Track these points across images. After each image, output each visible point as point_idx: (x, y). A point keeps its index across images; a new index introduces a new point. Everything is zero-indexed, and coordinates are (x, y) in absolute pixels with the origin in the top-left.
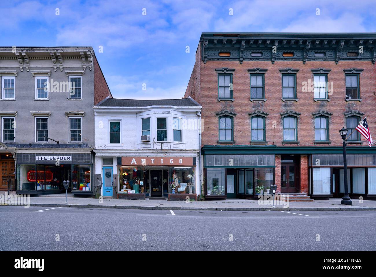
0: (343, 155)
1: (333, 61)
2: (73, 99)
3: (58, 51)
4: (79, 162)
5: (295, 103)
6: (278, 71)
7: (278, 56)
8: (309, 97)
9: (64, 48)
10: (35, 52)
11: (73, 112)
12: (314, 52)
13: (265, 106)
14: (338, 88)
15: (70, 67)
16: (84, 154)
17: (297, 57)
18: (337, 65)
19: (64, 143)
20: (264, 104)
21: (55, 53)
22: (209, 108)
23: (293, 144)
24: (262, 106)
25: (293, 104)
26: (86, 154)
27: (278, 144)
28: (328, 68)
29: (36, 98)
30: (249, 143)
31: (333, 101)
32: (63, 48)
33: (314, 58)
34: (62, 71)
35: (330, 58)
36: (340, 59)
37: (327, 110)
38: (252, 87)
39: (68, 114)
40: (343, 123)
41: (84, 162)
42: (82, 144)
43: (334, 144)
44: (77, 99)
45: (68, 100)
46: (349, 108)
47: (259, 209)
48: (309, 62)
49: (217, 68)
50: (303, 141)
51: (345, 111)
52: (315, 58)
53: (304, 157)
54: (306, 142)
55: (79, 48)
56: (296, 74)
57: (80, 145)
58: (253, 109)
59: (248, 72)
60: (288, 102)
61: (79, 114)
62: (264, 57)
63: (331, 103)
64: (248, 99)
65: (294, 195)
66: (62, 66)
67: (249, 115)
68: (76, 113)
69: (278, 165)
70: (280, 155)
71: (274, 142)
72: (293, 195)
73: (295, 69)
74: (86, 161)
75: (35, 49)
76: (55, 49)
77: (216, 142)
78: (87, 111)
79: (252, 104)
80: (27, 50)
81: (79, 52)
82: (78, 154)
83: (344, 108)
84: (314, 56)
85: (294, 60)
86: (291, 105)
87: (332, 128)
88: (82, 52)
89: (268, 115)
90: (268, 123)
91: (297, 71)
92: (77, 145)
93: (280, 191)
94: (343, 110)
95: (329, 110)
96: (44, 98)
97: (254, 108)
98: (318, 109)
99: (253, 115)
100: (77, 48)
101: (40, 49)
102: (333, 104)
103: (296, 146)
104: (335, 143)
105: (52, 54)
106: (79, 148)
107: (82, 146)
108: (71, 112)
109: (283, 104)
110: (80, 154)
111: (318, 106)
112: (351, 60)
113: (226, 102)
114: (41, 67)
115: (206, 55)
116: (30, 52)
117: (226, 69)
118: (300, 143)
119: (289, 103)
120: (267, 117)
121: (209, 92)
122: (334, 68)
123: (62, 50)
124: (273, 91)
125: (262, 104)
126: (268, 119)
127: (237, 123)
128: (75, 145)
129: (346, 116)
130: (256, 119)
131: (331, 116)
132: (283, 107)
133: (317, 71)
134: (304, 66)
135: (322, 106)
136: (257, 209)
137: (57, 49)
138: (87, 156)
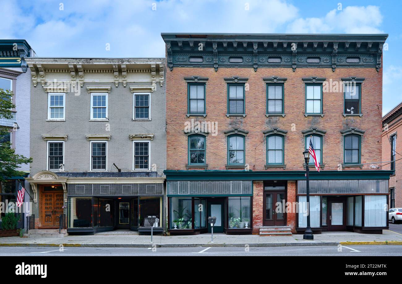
0: (306, 181)
1: (330, 67)
2: (139, 120)
3: (124, 63)
4: (147, 194)
5: (281, 119)
6: (261, 80)
7: (262, 61)
8: (299, 112)
9: (132, 60)
10: (94, 63)
11: (140, 135)
12: (306, 57)
13: (245, 122)
14: (334, 100)
15: (136, 82)
16: (154, 184)
17: (285, 63)
18: (334, 73)
19: (127, 172)
20: (243, 120)
21: (119, 66)
22: (176, 125)
23: (279, 169)
24: (241, 122)
25: (279, 120)
26: (156, 184)
27: (260, 168)
28: (323, 76)
29: (92, 118)
30: (225, 167)
31: (328, 116)
32: (130, 60)
33: (306, 64)
34: (125, 87)
35: (325, 64)
36: (337, 66)
37: (320, 127)
38: (230, 100)
39: (133, 137)
40: (339, 142)
41: (155, 194)
42: (151, 172)
43: (328, 167)
44: (144, 120)
45: (132, 121)
46: (347, 125)
47: (189, 245)
48: (300, 69)
49: (186, 77)
50: (290, 165)
51: (343, 128)
52: (308, 64)
53: (292, 183)
54: (294, 165)
55: (151, 60)
56: (284, 83)
57: (148, 174)
58: (230, 127)
59: (225, 81)
60: (273, 117)
61: (146, 137)
62: (245, 63)
63: (325, 118)
64: (224, 114)
65: (276, 228)
66: (126, 80)
67: (225, 133)
68: (144, 136)
69: (260, 193)
70: (263, 181)
71: (254, 166)
72: (273, 229)
73: (283, 77)
74: (156, 192)
75: (95, 60)
76: (121, 60)
77: (184, 166)
78: (156, 134)
79: (229, 120)
80: (84, 62)
81: (150, 65)
82: (147, 184)
83: (341, 125)
84: (306, 62)
85: (281, 66)
86: (277, 121)
87: (326, 149)
88: (153, 64)
89: (248, 134)
90: (248, 143)
91: (285, 80)
92: (144, 173)
93: (262, 224)
94: (341, 127)
95: (323, 127)
96: (102, 119)
97: (231, 124)
98: (310, 125)
99: (229, 134)
100: (148, 60)
101: (101, 60)
102: (327, 120)
103: (282, 170)
104: (330, 166)
105: (116, 66)
106: (147, 177)
107: (151, 175)
108: (137, 135)
109: (267, 120)
110: (149, 184)
111: (309, 123)
112: (351, 67)
113: (197, 118)
114: (98, 82)
115: (171, 60)
116: (88, 64)
117: (197, 78)
118: (287, 167)
119: (274, 119)
120: (247, 136)
121: (176, 106)
122: (331, 76)
123: (129, 62)
124: (255, 104)
125: (241, 120)
126: (248, 138)
127: (210, 143)
128: (142, 173)
129: (344, 135)
130: (234, 138)
131: (326, 135)
132: (267, 123)
133: (310, 80)
134: (293, 73)
135: (314, 122)
136: (186, 245)
137: (122, 60)
138: (158, 186)
